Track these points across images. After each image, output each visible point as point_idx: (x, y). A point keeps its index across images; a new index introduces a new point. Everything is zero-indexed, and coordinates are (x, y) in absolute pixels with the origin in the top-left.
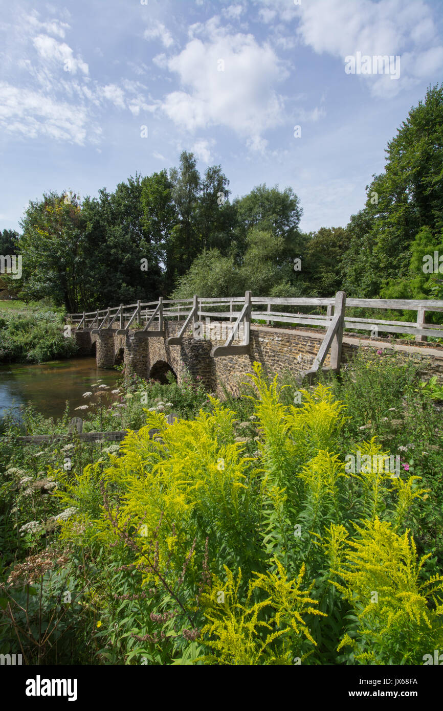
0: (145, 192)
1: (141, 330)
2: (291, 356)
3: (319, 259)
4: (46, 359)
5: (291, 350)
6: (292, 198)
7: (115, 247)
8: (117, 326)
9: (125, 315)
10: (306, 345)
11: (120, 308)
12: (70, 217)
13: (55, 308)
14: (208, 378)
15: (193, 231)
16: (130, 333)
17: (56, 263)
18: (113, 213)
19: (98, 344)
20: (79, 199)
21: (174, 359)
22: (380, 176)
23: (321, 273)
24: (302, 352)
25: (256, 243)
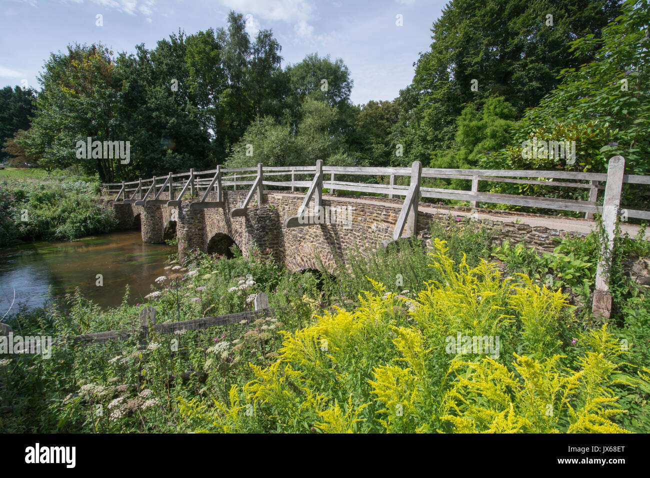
0: (190, 51)
1: (196, 201)
2: (366, 225)
3: (369, 131)
4: (79, 235)
5: (365, 220)
6: (343, 69)
7: (157, 109)
8: (165, 196)
9: (174, 184)
10: (381, 214)
11: (168, 177)
12: (102, 74)
13: (85, 177)
14: (276, 250)
15: (245, 97)
16: (183, 204)
17: (86, 126)
18: (153, 73)
19: (143, 217)
20: (111, 53)
21: (236, 231)
22: (426, 54)
23: (372, 144)
24: (377, 220)
25: (310, 113)
